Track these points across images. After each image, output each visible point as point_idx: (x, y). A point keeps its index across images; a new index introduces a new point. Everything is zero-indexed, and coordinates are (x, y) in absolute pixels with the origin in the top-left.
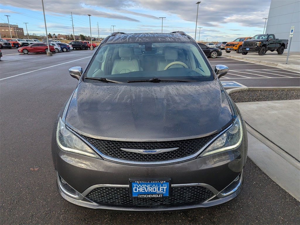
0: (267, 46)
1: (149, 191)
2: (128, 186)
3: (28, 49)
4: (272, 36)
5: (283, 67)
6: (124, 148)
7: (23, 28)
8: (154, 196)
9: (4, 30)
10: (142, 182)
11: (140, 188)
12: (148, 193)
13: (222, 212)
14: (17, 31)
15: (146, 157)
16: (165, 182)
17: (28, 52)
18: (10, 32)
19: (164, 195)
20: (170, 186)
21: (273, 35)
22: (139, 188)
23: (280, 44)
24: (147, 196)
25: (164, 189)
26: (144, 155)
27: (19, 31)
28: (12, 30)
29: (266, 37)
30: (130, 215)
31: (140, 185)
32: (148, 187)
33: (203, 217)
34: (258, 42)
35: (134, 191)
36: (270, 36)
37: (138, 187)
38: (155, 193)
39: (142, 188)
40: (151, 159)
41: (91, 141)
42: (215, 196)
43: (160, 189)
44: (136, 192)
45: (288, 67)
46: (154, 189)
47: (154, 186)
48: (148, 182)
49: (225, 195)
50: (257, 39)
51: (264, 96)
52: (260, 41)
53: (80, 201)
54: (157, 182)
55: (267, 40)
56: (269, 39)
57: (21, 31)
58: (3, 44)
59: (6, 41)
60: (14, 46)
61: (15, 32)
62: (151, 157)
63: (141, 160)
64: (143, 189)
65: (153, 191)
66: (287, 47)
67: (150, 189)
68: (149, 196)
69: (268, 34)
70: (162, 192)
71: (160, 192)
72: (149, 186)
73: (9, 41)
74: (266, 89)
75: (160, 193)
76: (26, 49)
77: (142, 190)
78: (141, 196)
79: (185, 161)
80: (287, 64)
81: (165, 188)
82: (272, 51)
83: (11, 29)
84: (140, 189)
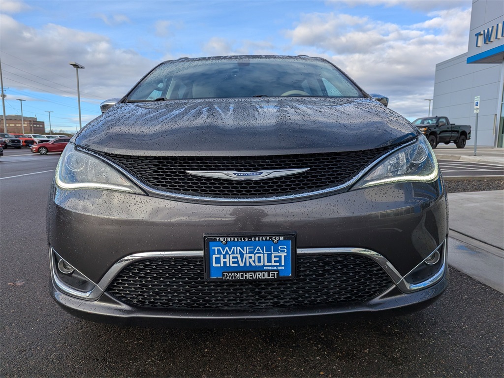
0: (438, 136)
1: (248, 264)
2: (201, 253)
3: (47, 146)
4: (444, 120)
5: (470, 160)
6: (193, 169)
7: (43, 122)
8: (259, 275)
9: (13, 125)
10: (232, 239)
11: (228, 256)
12: (245, 269)
13: (407, 343)
14: (35, 126)
15: (241, 188)
16: (282, 238)
17: (48, 152)
18: (23, 128)
19: (281, 275)
20: (294, 251)
21: (446, 118)
22: (225, 257)
23: (457, 132)
24: (242, 276)
25: (280, 257)
26: (236, 184)
27: (37, 126)
28: (26, 125)
29: (435, 121)
30: (206, 350)
31: (227, 248)
32: (245, 253)
33: (369, 351)
34: (422, 128)
35: (214, 265)
36: (441, 120)
37: (224, 253)
38: (262, 269)
39: (231, 256)
40: (252, 191)
41: (123, 164)
42: (395, 286)
43: (273, 259)
44: (219, 265)
45: (478, 159)
46: (259, 258)
47: (258, 250)
48: (244, 239)
49: (414, 287)
50: (421, 123)
51: (449, 187)
52: (425, 127)
53: (96, 303)
54: (264, 239)
55: (437, 126)
56: (440, 124)
57: (41, 126)
58: (9, 141)
59: (14, 137)
60: (26, 146)
61: (31, 127)
62: (250, 187)
63: (229, 194)
64: (233, 258)
65: (257, 264)
66: (470, 136)
67: (250, 257)
68: (248, 276)
69: (436, 117)
70: (277, 266)
71: (272, 266)
72: (248, 250)
73: (19, 137)
74: (451, 179)
75: (272, 268)
76: (45, 147)
77: (232, 260)
78: (229, 277)
79: (325, 195)
80: (475, 155)
81: (283, 255)
82: (447, 143)
83: (24, 124)
84: (227, 260)
